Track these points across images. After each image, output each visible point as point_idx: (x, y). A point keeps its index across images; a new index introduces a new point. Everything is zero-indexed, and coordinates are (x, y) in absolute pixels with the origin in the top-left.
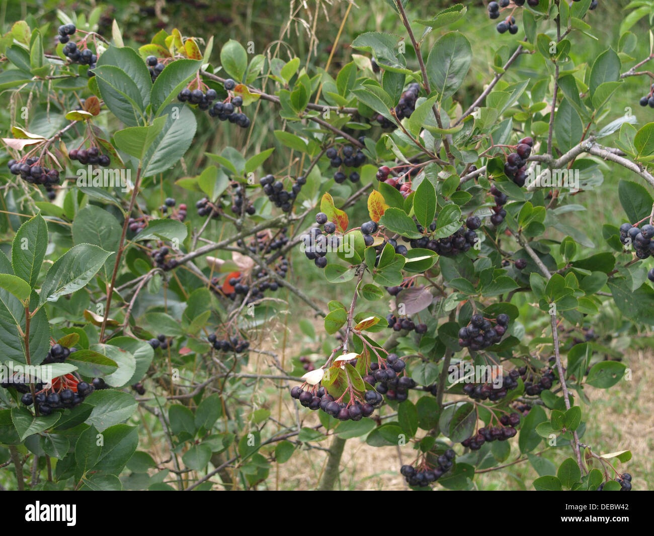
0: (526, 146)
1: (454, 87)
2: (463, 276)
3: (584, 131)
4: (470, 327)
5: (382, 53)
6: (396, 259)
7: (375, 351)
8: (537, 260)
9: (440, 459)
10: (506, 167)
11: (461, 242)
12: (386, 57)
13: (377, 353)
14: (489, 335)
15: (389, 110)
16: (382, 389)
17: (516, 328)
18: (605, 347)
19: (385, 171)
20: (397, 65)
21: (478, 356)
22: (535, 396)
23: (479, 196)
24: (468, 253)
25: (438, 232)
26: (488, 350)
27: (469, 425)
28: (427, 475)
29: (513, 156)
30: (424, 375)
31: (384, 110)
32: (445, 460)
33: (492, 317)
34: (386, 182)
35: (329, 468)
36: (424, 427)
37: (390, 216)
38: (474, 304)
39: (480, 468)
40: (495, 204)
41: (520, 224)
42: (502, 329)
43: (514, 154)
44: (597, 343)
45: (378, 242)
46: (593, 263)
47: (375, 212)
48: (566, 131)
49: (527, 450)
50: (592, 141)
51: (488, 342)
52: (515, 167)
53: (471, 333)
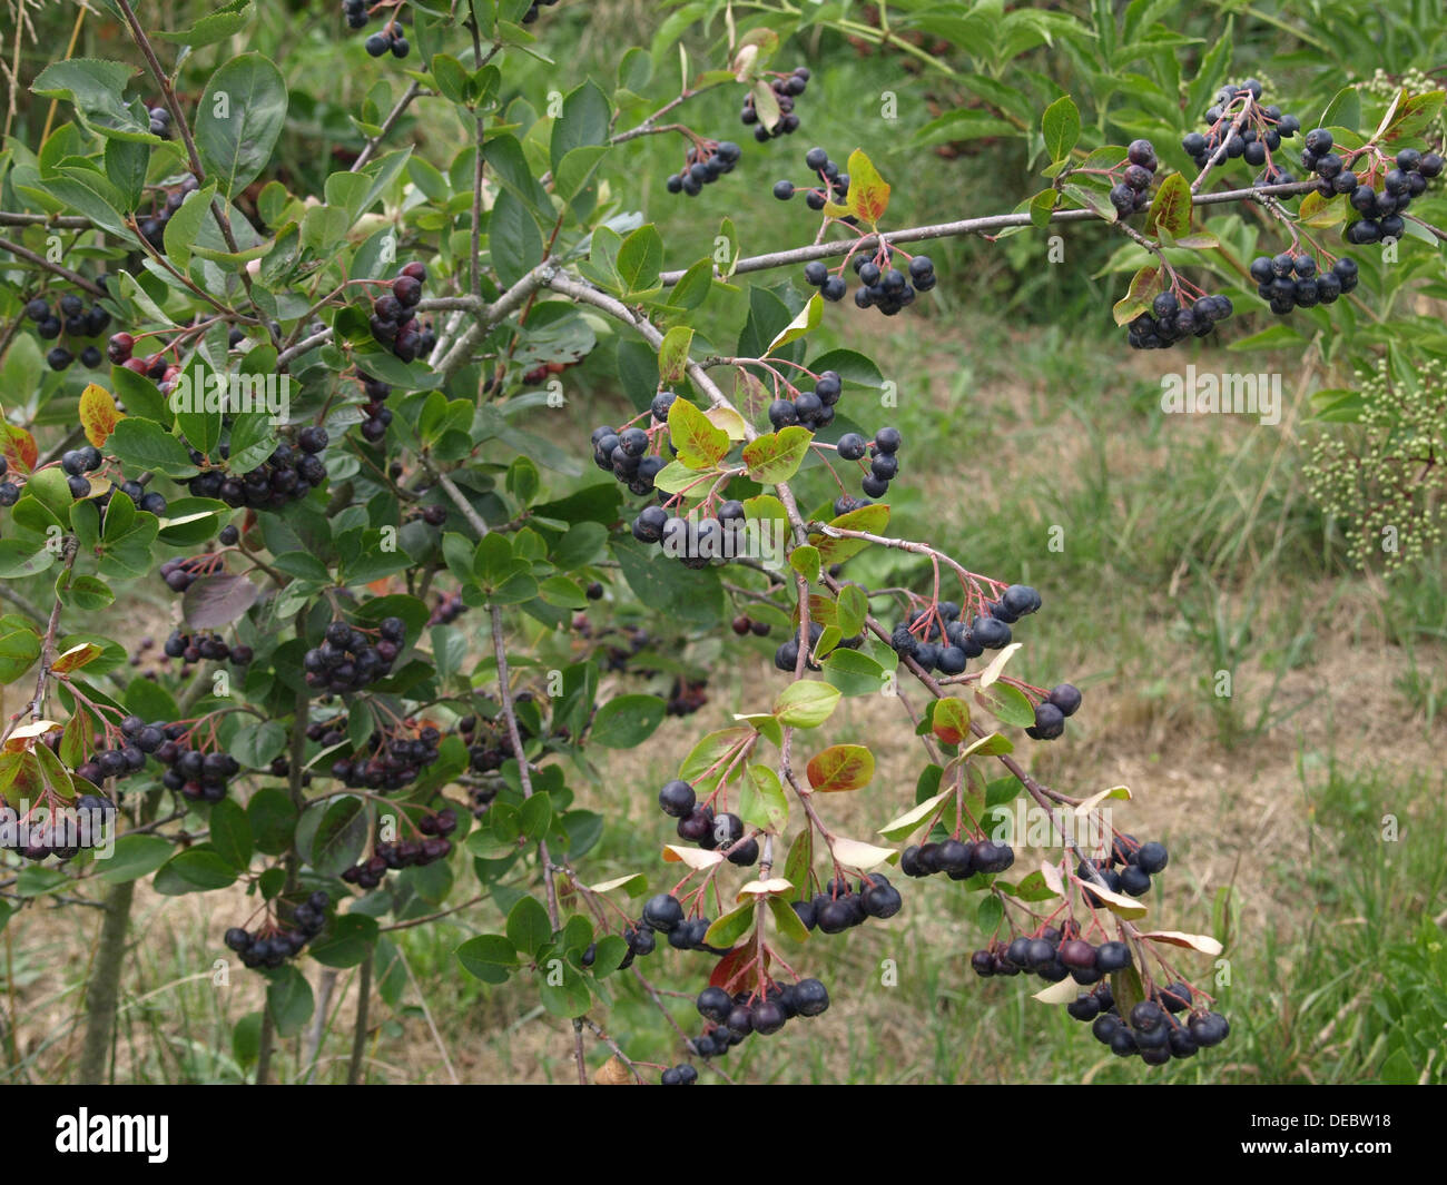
0: (411, 281)
1: (254, 167)
2: (310, 546)
3: (545, 247)
4: (326, 648)
5: (98, 100)
6: (141, 521)
7: (99, 713)
8: (465, 505)
9: (300, 912)
10: (373, 324)
11: (289, 480)
12: (106, 109)
13: (103, 717)
14: (364, 662)
15: (122, 218)
16: (175, 780)
17: (450, 640)
18: (673, 661)
19: (123, 343)
20: (130, 126)
21: (357, 703)
22: (491, 772)
23: (323, 385)
24: (306, 499)
25: (233, 462)
26: (376, 690)
27: (354, 840)
28: (275, 944)
29: (385, 302)
30: (253, 746)
31: (113, 219)
32: (310, 912)
33: (374, 626)
34: (127, 365)
35: (105, 940)
36: (267, 848)
37: (127, 436)
38: (334, 601)
39: (404, 918)
40: (367, 399)
41: (425, 436)
42: (389, 648)
43: (389, 296)
44: (658, 654)
45: (98, 488)
46: (579, 507)
47: (98, 428)
48: (512, 247)
49: (493, 877)
50: (553, 265)
51: (366, 676)
52: (392, 323)
53: (327, 659)
